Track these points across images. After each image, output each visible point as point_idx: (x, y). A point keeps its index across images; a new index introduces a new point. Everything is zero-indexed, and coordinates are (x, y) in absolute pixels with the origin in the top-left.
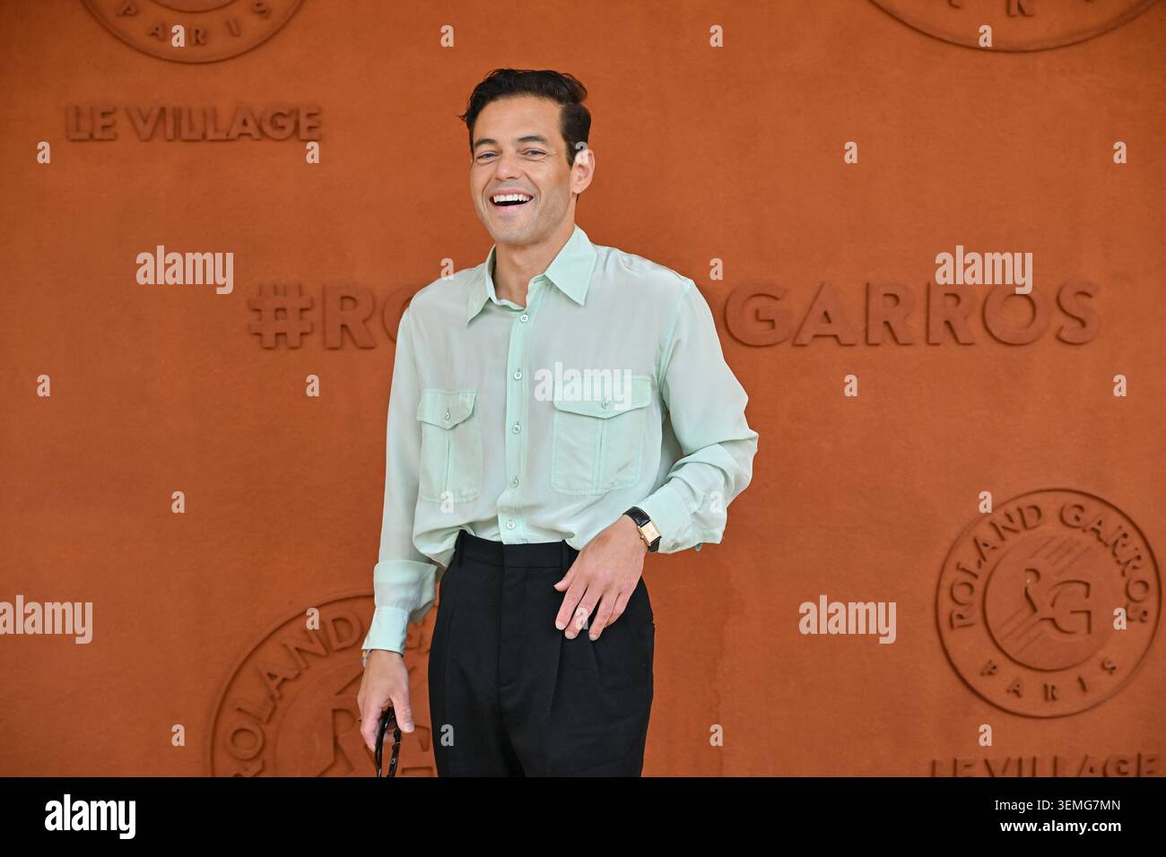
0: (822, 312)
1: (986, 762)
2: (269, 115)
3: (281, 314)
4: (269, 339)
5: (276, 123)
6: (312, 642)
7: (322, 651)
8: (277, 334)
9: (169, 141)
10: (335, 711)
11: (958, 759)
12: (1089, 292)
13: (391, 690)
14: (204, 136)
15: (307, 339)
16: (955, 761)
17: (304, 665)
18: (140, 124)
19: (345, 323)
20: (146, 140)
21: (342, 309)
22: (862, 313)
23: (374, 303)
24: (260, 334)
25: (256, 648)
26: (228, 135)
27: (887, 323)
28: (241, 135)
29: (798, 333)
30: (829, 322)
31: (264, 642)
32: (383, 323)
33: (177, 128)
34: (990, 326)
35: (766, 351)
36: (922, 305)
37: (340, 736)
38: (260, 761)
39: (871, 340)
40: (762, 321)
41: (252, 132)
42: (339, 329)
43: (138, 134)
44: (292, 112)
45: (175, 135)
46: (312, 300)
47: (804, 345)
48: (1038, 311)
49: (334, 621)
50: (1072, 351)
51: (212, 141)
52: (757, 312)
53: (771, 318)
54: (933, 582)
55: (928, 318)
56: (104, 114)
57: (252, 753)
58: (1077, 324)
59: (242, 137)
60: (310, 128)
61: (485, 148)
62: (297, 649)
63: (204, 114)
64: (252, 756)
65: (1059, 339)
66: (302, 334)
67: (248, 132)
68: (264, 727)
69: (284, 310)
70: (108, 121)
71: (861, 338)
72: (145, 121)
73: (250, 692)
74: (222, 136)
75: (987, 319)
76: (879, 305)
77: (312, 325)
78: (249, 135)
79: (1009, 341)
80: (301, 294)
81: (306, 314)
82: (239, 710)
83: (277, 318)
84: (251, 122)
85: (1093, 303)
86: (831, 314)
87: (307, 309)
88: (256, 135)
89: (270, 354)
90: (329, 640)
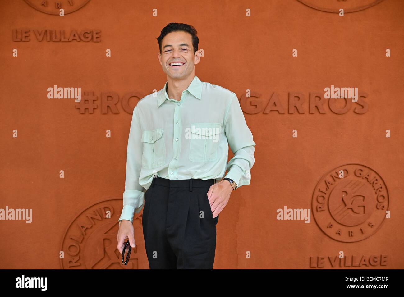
0: (273, 103)
1: (329, 258)
2: (83, 33)
3: (86, 102)
4: (82, 110)
5: (85, 36)
6: (96, 215)
7: (100, 219)
8: (85, 109)
9: (48, 42)
10: (104, 239)
11: (319, 256)
12: (365, 96)
13: (128, 233)
14: (60, 40)
15: (95, 110)
16: (318, 258)
17: (94, 223)
18: (38, 35)
19: (108, 105)
20: (40, 42)
21: (108, 100)
22: (287, 103)
23: (119, 98)
24: (79, 109)
25: (77, 217)
26: (68, 40)
27: (295, 106)
28: (73, 40)
29: (265, 110)
30: (276, 106)
31: (80, 215)
32: (122, 105)
33: (51, 38)
34: (331, 108)
35: (254, 116)
36: (308, 101)
37: (106, 248)
38: (78, 256)
39: (290, 112)
40: (253, 105)
41: (77, 39)
42: (106, 108)
43: (38, 39)
44: (91, 32)
45: (50, 40)
46: (97, 97)
47: (267, 114)
48: (347, 103)
49: (104, 208)
50: (359, 116)
51: (63, 42)
52: (251, 102)
53: (256, 104)
54: (311, 196)
55: (310, 105)
56: (26, 32)
57: (76, 253)
58: (361, 107)
59: (74, 41)
60: (97, 38)
61: (168, 48)
62: (91, 218)
63: (60, 33)
64: (76, 254)
65: (355, 112)
66: (94, 109)
67: (75, 39)
68: (80, 245)
69: (88, 100)
70: (27, 35)
71: (287, 111)
72: (40, 35)
73: (75, 232)
74: (67, 40)
75: (330, 106)
76: (293, 100)
77: (97, 106)
78: (76, 40)
79: (337, 113)
80: (93, 95)
81: (96, 102)
82: (71, 239)
83: (85, 103)
84: (76, 36)
85: (366, 100)
86: (276, 103)
87: (96, 100)
88: (78, 40)
89: (82, 116)
90: (102, 214)
